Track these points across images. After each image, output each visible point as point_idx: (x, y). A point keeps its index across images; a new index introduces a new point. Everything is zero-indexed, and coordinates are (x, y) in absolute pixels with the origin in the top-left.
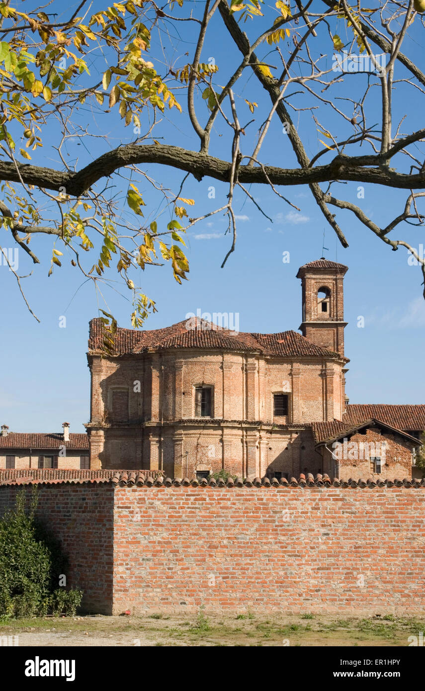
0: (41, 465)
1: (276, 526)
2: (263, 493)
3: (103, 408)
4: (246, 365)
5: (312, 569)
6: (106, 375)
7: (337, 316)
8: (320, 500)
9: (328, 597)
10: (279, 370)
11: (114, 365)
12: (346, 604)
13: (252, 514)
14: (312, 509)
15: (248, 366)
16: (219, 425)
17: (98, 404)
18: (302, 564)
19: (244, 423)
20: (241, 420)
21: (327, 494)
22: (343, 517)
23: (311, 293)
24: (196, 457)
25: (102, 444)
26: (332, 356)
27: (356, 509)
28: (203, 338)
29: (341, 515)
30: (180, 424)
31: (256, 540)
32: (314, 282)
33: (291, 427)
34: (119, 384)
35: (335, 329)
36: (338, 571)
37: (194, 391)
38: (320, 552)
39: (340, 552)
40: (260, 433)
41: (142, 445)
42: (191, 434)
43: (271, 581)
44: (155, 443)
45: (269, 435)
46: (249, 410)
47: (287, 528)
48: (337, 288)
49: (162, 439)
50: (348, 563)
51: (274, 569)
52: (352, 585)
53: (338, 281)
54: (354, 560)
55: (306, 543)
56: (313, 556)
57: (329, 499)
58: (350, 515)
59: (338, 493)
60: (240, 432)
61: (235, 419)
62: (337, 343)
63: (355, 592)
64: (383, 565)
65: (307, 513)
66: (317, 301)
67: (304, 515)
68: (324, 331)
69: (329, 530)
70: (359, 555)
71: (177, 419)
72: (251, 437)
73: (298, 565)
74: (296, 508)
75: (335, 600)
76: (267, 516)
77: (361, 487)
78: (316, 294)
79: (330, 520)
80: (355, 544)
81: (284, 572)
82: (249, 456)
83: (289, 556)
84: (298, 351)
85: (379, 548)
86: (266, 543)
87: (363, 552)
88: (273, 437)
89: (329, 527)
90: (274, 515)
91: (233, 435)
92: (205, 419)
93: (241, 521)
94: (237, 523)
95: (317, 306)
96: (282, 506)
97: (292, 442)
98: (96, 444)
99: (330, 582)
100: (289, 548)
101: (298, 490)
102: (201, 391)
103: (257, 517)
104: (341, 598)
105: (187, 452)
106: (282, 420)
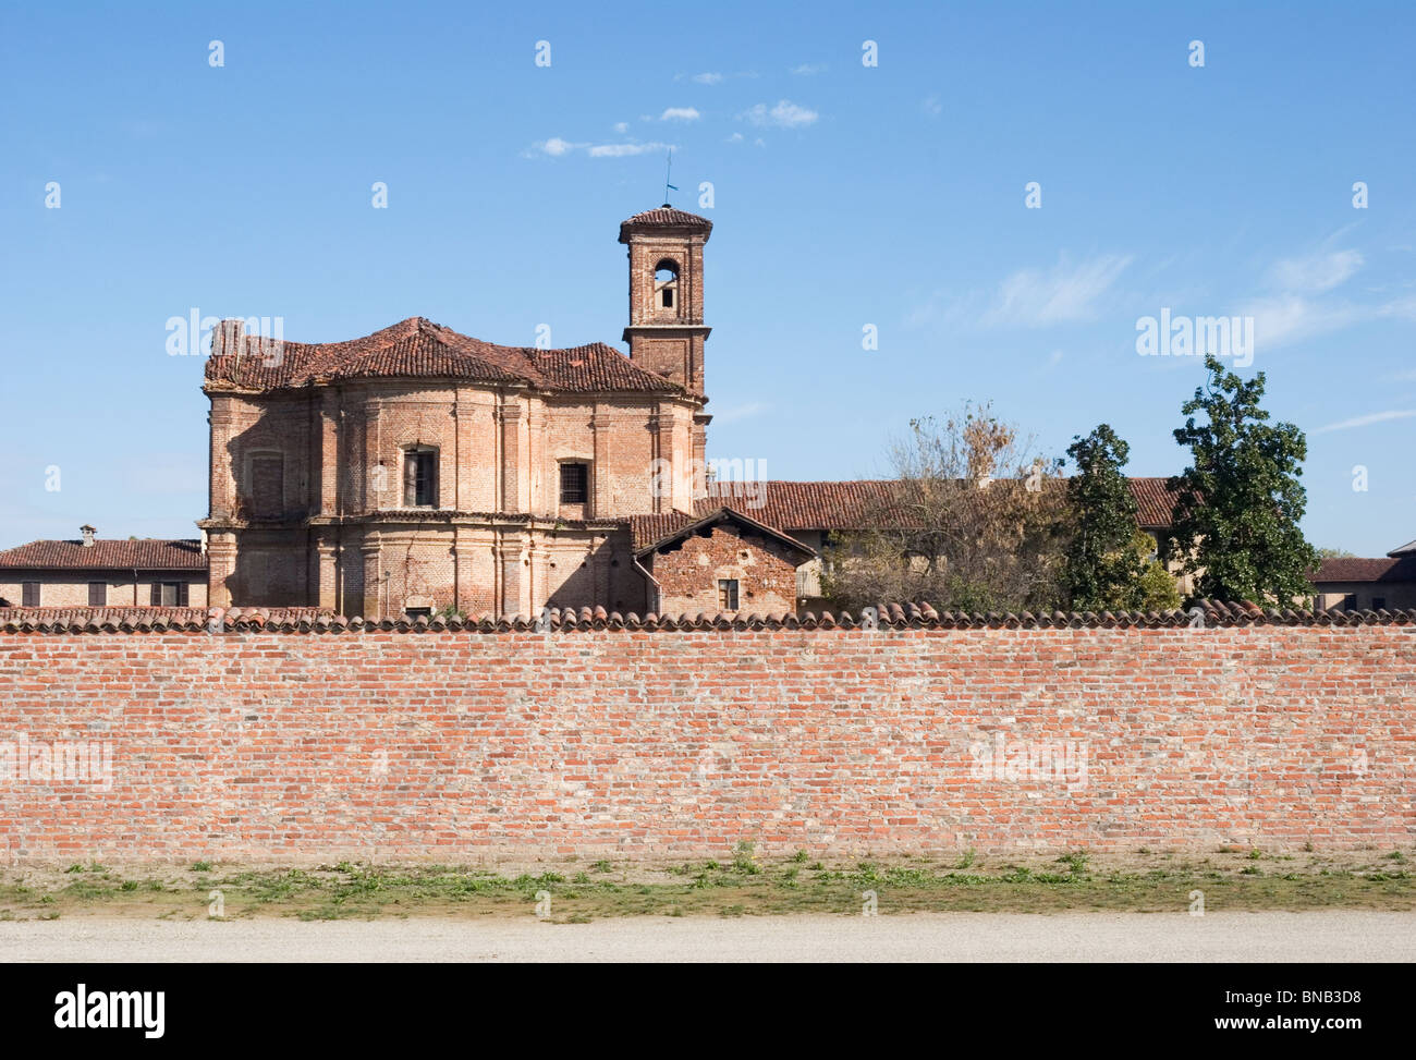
0: (156, 599)
1: (161, 704)
2: (137, 644)
3: (235, 491)
4: (502, 408)
5: (225, 782)
6: (239, 429)
7: (691, 315)
8: (241, 655)
9: (253, 832)
10: (570, 418)
11: (255, 409)
12: (287, 844)
13: (116, 682)
14: (228, 673)
15: (506, 410)
16: (447, 522)
17: (223, 484)
18: (207, 772)
19: (497, 517)
20: (491, 512)
21: (255, 645)
22: (284, 687)
23: (643, 272)
24: (406, 583)
25: (232, 560)
26: (668, 391)
27: (308, 671)
28: (420, 357)
29: (280, 683)
30: (375, 520)
31: (122, 729)
32: (649, 249)
33: (592, 524)
34: (264, 446)
35: (688, 340)
36: (272, 784)
37: (401, 459)
38: (239, 750)
39: (276, 750)
40: (531, 535)
41: (308, 561)
42: (394, 539)
43: (149, 804)
44: (328, 556)
45: (549, 540)
46: (507, 493)
47: (180, 707)
48: (691, 262)
49: (342, 549)
50: (291, 769)
51: (155, 781)
52: (297, 809)
53: (694, 248)
54: (302, 765)
55: (216, 735)
56: (226, 757)
57: (260, 655)
58: (296, 683)
59: (275, 643)
60: (490, 535)
61: (480, 510)
62: (691, 367)
63: (304, 821)
64: (356, 772)
65: (217, 679)
66: (653, 288)
67: (212, 683)
68: (667, 345)
69: (258, 710)
70: (311, 754)
71: (369, 511)
72: (509, 544)
73: (200, 774)
74: (197, 671)
75: (266, 836)
76: (145, 685)
77: (317, 632)
78: (652, 273)
79: (259, 693)
80: (304, 735)
81: (173, 786)
82: (507, 579)
83: (183, 757)
84: (606, 382)
85: (348, 742)
86: (140, 736)
87: (319, 750)
88: (557, 543)
89: (258, 706)
90: (157, 683)
91: (475, 540)
92: (420, 510)
93: (95, 695)
94: (90, 699)
95: (653, 296)
96: (171, 668)
97: (593, 553)
98: (221, 560)
99: (257, 804)
100: (184, 744)
101: (201, 637)
102: (416, 458)
103: (125, 688)
104: (276, 832)
105: (387, 574)
106: (575, 513)
